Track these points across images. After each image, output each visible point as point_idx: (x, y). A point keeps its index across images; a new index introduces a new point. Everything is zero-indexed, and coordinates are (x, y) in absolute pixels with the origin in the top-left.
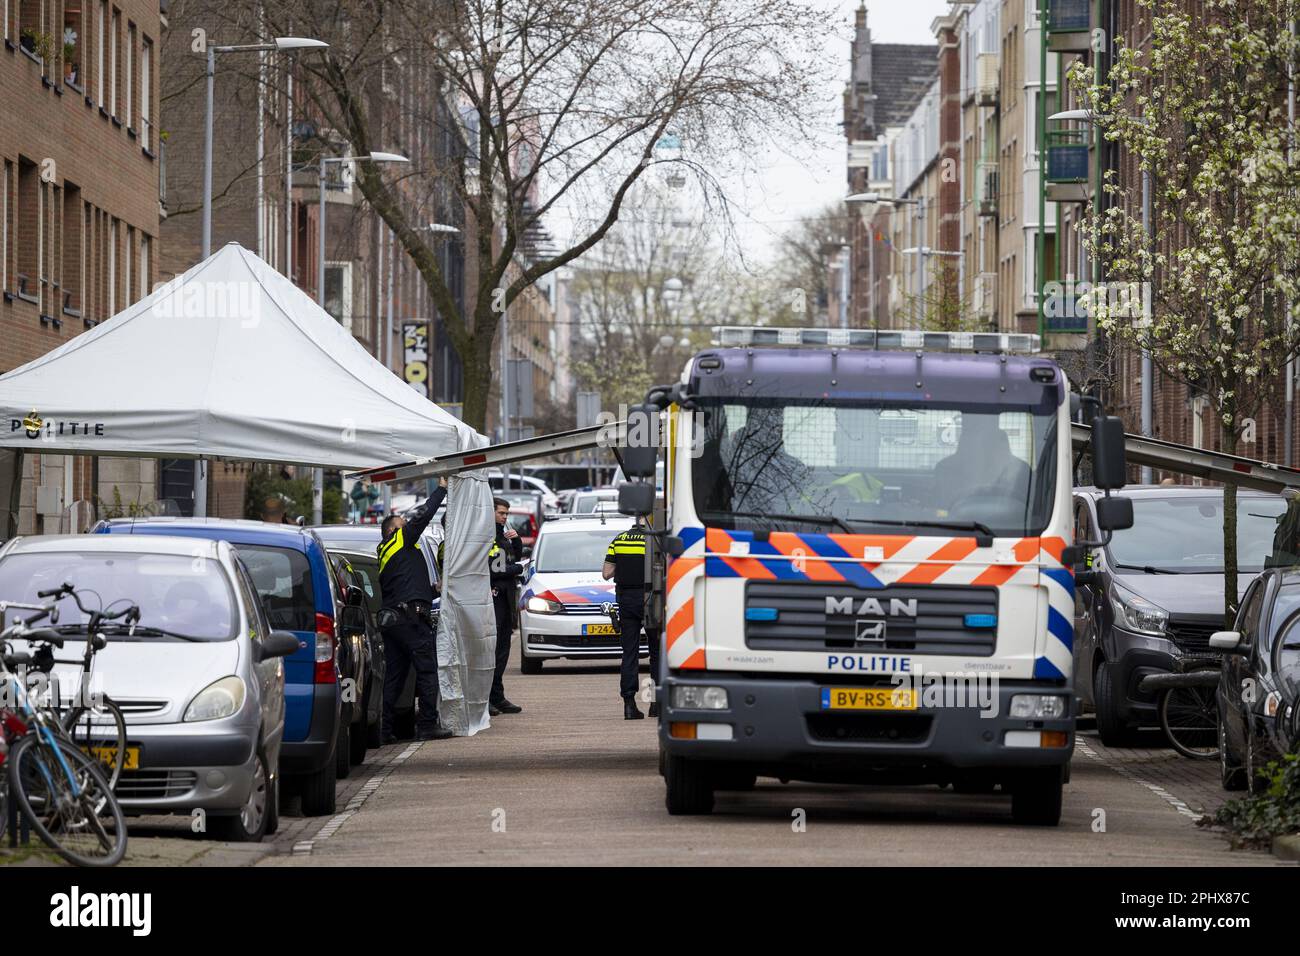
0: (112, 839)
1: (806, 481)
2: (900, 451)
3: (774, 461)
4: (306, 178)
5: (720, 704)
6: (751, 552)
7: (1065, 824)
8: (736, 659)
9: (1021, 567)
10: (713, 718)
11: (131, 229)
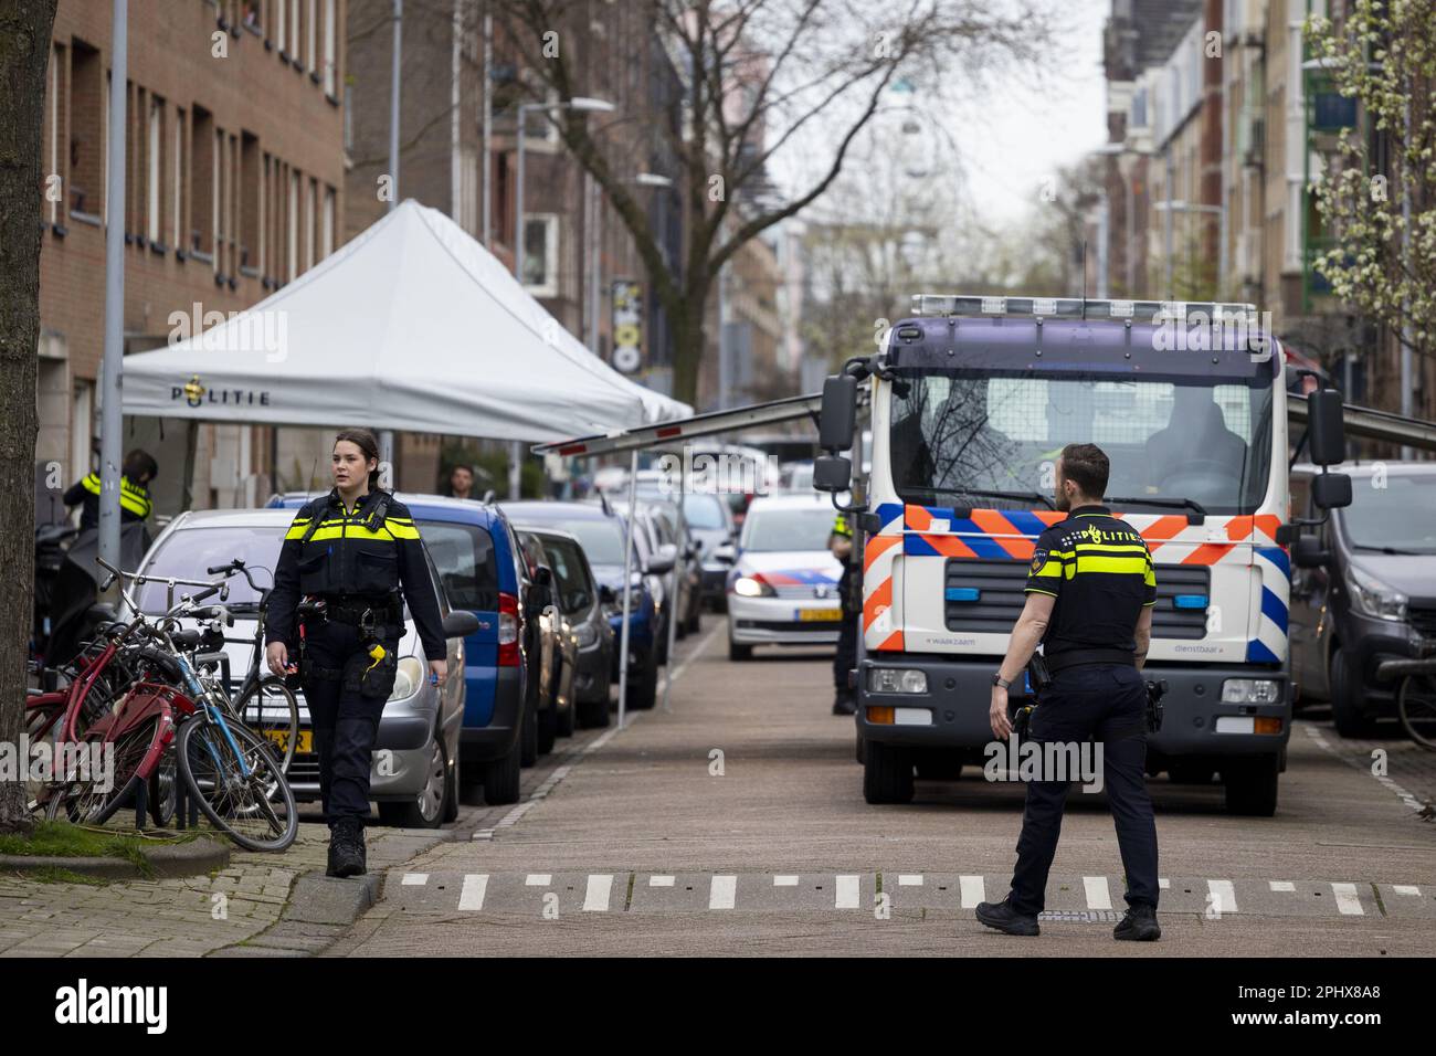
0: (284, 823)
1: (1013, 457)
2: (1117, 425)
3: (979, 436)
4: (506, 125)
5: (919, 687)
6: (951, 530)
7: (1280, 814)
8: (936, 641)
9: (1234, 545)
10: (911, 702)
11: (314, 182)
